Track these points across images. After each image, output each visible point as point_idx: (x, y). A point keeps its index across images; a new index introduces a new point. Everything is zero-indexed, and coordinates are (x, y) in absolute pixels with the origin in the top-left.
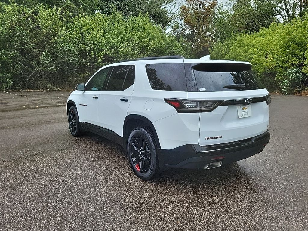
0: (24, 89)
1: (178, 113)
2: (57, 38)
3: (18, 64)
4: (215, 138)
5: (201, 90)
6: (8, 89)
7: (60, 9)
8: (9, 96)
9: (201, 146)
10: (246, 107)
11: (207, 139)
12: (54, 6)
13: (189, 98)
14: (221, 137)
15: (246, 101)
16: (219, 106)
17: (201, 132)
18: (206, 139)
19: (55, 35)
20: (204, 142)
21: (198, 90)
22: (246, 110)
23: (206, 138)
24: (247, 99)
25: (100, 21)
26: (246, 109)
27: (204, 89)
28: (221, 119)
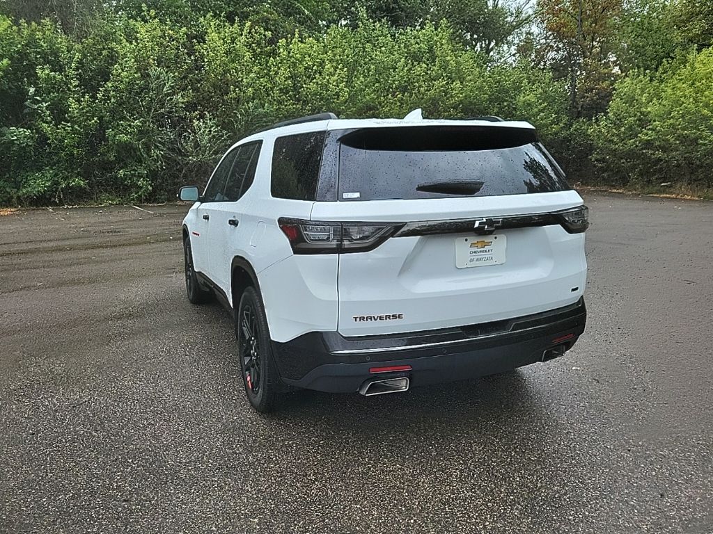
0: (173, 201)
1: (294, 253)
2: (240, 89)
3: (157, 147)
4: (381, 318)
5: (346, 196)
6: (140, 201)
7: (248, 24)
8: (136, 215)
9: (345, 338)
10: (487, 239)
11: (358, 319)
12: (237, 18)
13: (316, 216)
14: (400, 317)
15: (477, 225)
16: (391, 238)
17: (342, 302)
18: (356, 320)
19: (237, 84)
20: (350, 328)
21: (338, 198)
22: (486, 248)
23: (356, 318)
24: (485, 220)
25: (336, 47)
26: (489, 244)
27: (357, 195)
28: (401, 270)
